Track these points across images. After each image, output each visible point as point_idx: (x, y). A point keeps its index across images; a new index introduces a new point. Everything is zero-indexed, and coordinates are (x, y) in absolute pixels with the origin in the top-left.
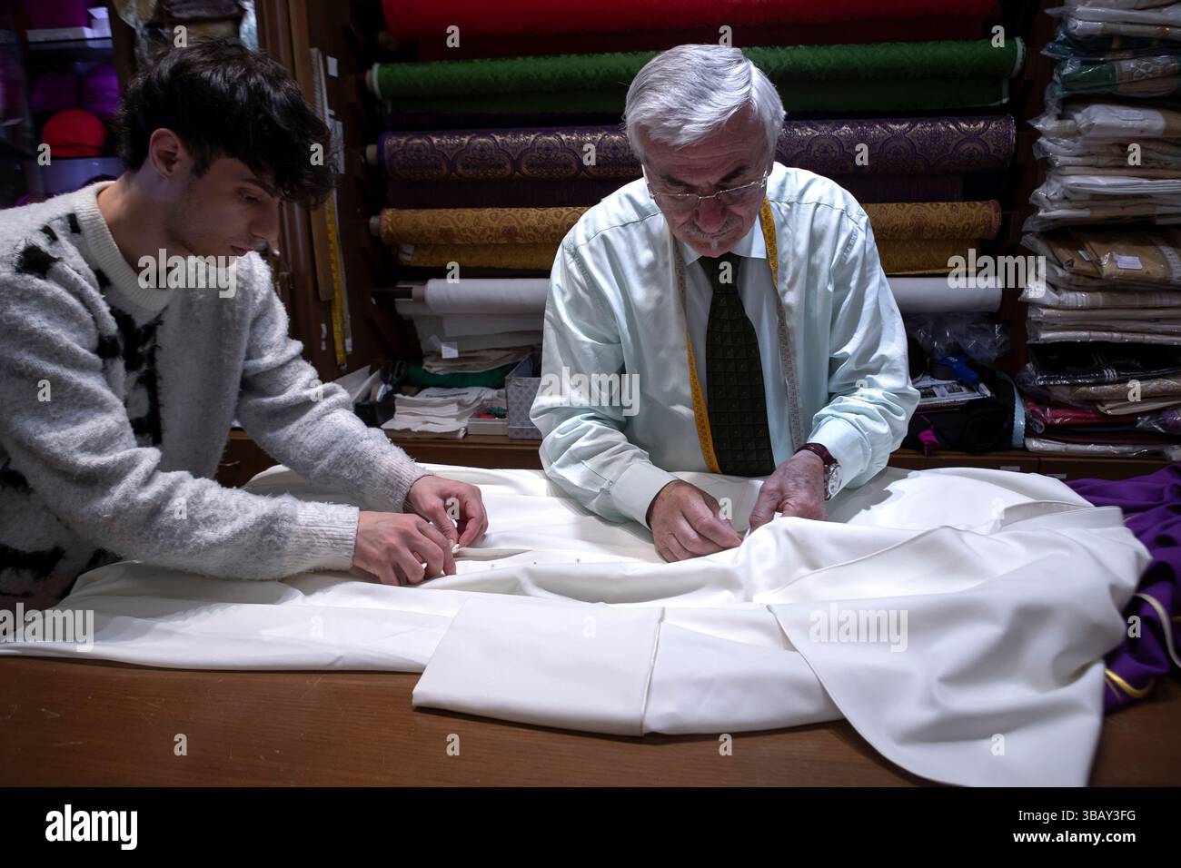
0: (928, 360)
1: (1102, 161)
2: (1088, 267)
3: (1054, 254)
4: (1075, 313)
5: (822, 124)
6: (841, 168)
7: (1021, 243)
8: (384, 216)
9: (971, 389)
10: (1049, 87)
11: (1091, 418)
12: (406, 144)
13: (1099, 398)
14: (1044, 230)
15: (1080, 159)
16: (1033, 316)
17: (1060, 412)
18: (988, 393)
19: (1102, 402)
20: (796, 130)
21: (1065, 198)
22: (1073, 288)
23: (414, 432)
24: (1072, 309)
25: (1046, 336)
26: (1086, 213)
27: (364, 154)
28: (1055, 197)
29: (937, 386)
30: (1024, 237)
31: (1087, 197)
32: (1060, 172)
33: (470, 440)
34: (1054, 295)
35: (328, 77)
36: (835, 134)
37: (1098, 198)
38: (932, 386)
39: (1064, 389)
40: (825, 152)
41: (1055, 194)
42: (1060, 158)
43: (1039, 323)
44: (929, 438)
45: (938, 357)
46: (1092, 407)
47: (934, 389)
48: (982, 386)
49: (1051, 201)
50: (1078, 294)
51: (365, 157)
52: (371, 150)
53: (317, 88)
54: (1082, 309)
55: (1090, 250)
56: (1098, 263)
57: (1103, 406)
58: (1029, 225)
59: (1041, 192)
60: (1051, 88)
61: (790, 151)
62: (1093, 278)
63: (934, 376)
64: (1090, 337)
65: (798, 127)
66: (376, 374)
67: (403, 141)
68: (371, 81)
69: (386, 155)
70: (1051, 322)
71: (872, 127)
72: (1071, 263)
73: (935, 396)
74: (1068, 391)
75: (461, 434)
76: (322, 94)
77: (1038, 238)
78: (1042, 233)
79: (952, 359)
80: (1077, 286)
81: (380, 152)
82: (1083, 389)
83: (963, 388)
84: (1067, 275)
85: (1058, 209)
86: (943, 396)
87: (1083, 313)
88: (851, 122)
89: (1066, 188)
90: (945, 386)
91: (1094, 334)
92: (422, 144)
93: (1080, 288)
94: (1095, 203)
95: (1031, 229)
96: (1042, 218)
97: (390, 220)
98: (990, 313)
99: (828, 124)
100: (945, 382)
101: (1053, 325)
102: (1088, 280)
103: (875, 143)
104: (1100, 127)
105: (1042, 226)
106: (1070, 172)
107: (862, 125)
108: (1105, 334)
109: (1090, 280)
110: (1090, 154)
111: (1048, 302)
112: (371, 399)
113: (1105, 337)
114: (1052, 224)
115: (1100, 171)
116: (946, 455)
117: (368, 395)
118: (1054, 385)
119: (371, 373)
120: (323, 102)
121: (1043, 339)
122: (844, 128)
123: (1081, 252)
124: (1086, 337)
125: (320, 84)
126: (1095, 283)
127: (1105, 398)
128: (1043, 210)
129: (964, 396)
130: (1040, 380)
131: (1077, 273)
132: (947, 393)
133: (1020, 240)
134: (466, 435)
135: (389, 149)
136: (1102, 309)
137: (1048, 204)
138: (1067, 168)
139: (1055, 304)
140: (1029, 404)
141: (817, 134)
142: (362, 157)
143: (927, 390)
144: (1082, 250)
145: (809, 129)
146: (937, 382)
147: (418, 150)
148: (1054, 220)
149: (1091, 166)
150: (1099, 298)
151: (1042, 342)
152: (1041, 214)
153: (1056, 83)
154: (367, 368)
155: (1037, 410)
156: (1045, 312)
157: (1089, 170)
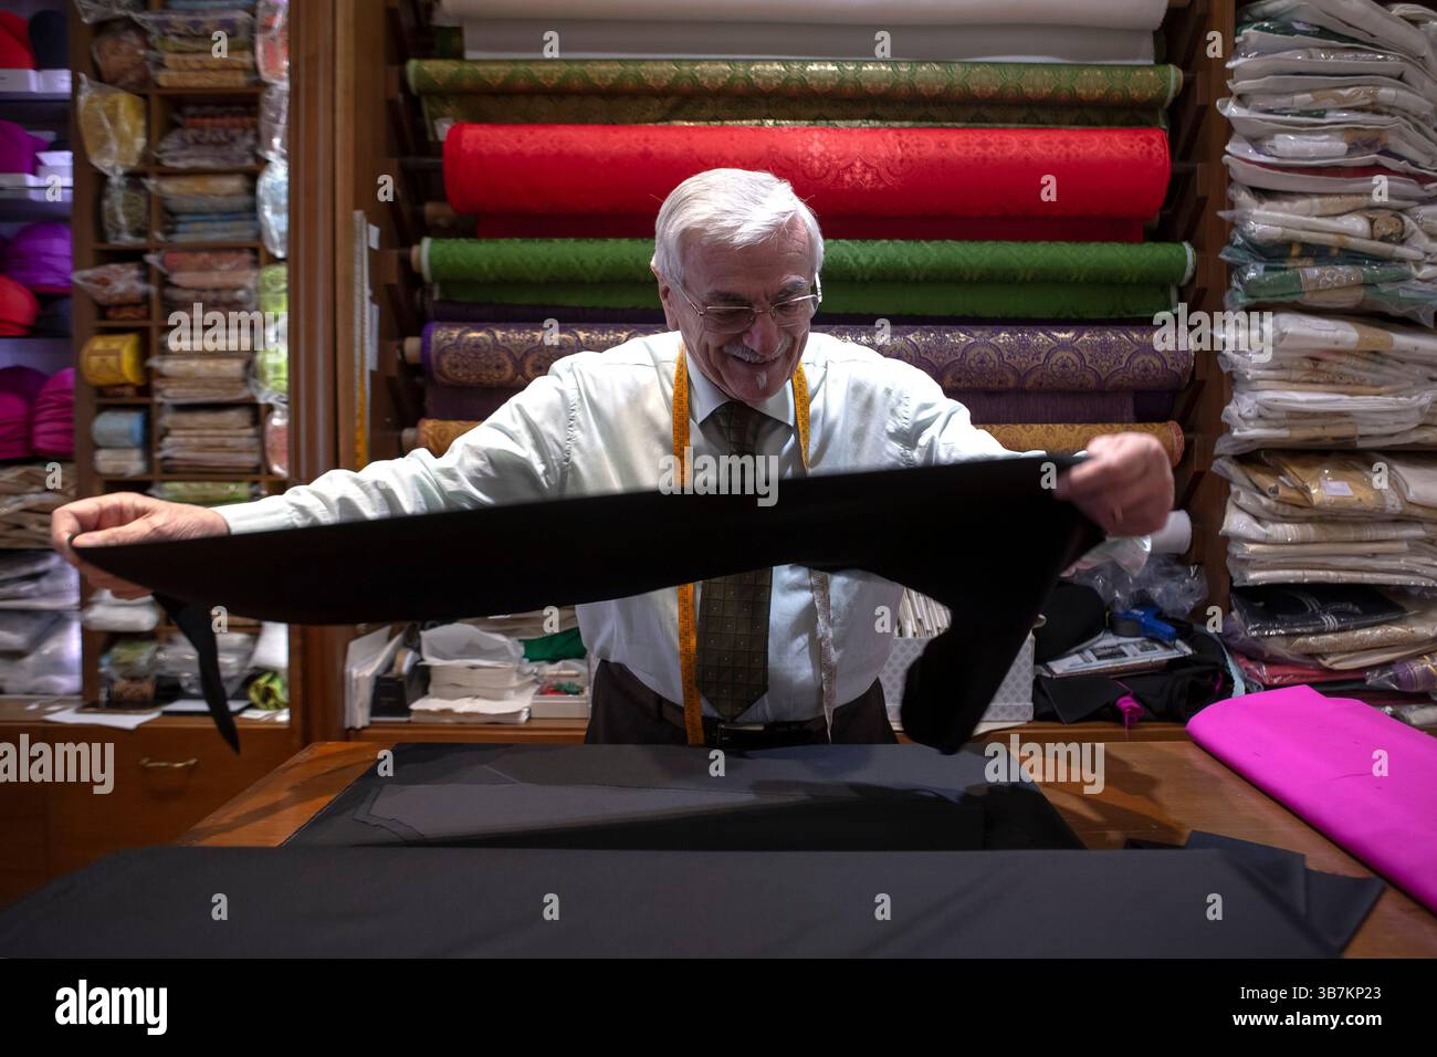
0: (1107, 615)
1: (1296, 375)
2: (1294, 494)
3: (1250, 480)
4: (1287, 548)
5: (977, 330)
6: (1000, 382)
7: (1213, 469)
8: (424, 428)
9: (1167, 647)
10: (1227, 295)
11: (1313, 676)
12: (460, 337)
13: (1320, 651)
14: (1238, 453)
15: (1272, 373)
16: (1238, 552)
17: (1277, 670)
18: (1189, 651)
19: (1323, 655)
20: (947, 335)
21: (1260, 417)
22: (1280, 518)
23: (459, 714)
24: (1282, 544)
25: (1256, 577)
26: (1284, 433)
27: (401, 348)
28: (1249, 415)
29: (1126, 645)
30: (1215, 462)
31: (1284, 415)
32: (1250, 386)
33: (535, 724)
34: (1259, 527)
35: (370, 249)
36: (991, 340)
37: (1297, 416)
38: (1119, 645)
39: (1279, 640)
40: (982, 362)
41: (1249, 411)
42: (1251, 372)
43: (1244, 561)
44: (1127, 705)
45: (1119, 610)
46: (1314, 662)
47: (1123, 648)
48: (1178, 642)
49: (1246, 419)
50: (1287, 526)
51: (403, 353)
52: (412, 345)
53: (358, 259)
54: (1292, 543)
55: (1292, 475)
56: (1304, 491)
57: (1324, 659)
58: (1222, 446)
59: (1232, 410)
60: (1231, 296)
61: (940, 360)
62: (1300, 507)
63: (1117, 634)
64: (1304, 577)
65: (950, 332)
66: (398, 638)
67: (456, 333)
68: (419, 259)
69: (433, 349)
70: (1259, 558)
71: (1034, 335)
72: (1275, 491)
73: (1126, 656)
74: (1283, 642)
75: (524, 717)
76: (362, 266)
77: (1230, 462)
78: (1234, 457)
79: (1136, 612)
80: (1283, 516)
81: (425, 347)
82: (1301, 640)
83: (1157, 646)
84: (1273, 504)
85: (1253, 428)
86: (1135, 655)
87: (1293, 548)
88: (1009, 328)
89: (1260, 404)
90: (1135, 644)
91: (1308, 573)
92: (481, 338)
93: (1285, 519)
94: (1292, 422)
95: (1223, 452)
96: (1235, 439)
97: (431, 433)
98: (1178, 555)
99: (983, 330)
100: (1132, 640)
101: (1262, 562)
102: (1295, 509)
103: (1039, 353)
104: (1293, 337)
105: (1237, 448)
106: (1264, 387)
107: (1023, 333)
108: (1321, 573)
109: (1301, 510)
110: (1282, 368)
111: (1253, 536)
112: (395, 670)
113: (1321, 576)
114: (1247, 445)
115: (1295, 386)
116: (1153, 727)
117: (390, 665)
118: (1269, 636)
119: (390, 638)
120: (363, 277)
121: (1253, 580)
122: (1002, 335)
123: (1282, 478)
124: (1299, 577)
125: (362, 255)
126: (1305, 513)
127: (1326, 650)
128: (1236, 429)
129: (1159, 655)
130: (1253, 630)
131: (1283, 502)
132: (1139, 653)
133: (1211, 464)
134: (530, 718)
135: (439, 343)
136: (1315, 542)
137: (1242, 422)
138: (1260, 382)
139: (1261, 538)
140: (1241, 660)
141: (972, 340)
142: (398, 352)
143: (1115, 650)
144: (1282, 475)
145: (962, 335)
146: (1123, 640)
147: (477, 346)
148: (1251, 441)
149: (1284, 380)
150: (1310, 531)
151: (1251, 584)
152: (1236, 433)
153: (1237, 290)
154: (386, 630)
155: (1251, 667)
156: (1252, 547)
157: (1284, 385)
